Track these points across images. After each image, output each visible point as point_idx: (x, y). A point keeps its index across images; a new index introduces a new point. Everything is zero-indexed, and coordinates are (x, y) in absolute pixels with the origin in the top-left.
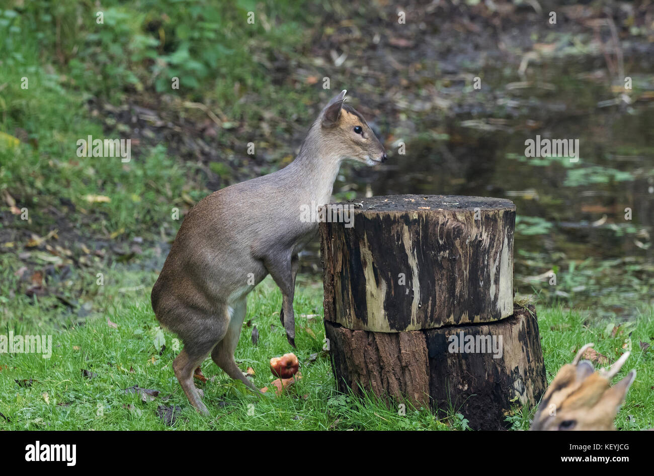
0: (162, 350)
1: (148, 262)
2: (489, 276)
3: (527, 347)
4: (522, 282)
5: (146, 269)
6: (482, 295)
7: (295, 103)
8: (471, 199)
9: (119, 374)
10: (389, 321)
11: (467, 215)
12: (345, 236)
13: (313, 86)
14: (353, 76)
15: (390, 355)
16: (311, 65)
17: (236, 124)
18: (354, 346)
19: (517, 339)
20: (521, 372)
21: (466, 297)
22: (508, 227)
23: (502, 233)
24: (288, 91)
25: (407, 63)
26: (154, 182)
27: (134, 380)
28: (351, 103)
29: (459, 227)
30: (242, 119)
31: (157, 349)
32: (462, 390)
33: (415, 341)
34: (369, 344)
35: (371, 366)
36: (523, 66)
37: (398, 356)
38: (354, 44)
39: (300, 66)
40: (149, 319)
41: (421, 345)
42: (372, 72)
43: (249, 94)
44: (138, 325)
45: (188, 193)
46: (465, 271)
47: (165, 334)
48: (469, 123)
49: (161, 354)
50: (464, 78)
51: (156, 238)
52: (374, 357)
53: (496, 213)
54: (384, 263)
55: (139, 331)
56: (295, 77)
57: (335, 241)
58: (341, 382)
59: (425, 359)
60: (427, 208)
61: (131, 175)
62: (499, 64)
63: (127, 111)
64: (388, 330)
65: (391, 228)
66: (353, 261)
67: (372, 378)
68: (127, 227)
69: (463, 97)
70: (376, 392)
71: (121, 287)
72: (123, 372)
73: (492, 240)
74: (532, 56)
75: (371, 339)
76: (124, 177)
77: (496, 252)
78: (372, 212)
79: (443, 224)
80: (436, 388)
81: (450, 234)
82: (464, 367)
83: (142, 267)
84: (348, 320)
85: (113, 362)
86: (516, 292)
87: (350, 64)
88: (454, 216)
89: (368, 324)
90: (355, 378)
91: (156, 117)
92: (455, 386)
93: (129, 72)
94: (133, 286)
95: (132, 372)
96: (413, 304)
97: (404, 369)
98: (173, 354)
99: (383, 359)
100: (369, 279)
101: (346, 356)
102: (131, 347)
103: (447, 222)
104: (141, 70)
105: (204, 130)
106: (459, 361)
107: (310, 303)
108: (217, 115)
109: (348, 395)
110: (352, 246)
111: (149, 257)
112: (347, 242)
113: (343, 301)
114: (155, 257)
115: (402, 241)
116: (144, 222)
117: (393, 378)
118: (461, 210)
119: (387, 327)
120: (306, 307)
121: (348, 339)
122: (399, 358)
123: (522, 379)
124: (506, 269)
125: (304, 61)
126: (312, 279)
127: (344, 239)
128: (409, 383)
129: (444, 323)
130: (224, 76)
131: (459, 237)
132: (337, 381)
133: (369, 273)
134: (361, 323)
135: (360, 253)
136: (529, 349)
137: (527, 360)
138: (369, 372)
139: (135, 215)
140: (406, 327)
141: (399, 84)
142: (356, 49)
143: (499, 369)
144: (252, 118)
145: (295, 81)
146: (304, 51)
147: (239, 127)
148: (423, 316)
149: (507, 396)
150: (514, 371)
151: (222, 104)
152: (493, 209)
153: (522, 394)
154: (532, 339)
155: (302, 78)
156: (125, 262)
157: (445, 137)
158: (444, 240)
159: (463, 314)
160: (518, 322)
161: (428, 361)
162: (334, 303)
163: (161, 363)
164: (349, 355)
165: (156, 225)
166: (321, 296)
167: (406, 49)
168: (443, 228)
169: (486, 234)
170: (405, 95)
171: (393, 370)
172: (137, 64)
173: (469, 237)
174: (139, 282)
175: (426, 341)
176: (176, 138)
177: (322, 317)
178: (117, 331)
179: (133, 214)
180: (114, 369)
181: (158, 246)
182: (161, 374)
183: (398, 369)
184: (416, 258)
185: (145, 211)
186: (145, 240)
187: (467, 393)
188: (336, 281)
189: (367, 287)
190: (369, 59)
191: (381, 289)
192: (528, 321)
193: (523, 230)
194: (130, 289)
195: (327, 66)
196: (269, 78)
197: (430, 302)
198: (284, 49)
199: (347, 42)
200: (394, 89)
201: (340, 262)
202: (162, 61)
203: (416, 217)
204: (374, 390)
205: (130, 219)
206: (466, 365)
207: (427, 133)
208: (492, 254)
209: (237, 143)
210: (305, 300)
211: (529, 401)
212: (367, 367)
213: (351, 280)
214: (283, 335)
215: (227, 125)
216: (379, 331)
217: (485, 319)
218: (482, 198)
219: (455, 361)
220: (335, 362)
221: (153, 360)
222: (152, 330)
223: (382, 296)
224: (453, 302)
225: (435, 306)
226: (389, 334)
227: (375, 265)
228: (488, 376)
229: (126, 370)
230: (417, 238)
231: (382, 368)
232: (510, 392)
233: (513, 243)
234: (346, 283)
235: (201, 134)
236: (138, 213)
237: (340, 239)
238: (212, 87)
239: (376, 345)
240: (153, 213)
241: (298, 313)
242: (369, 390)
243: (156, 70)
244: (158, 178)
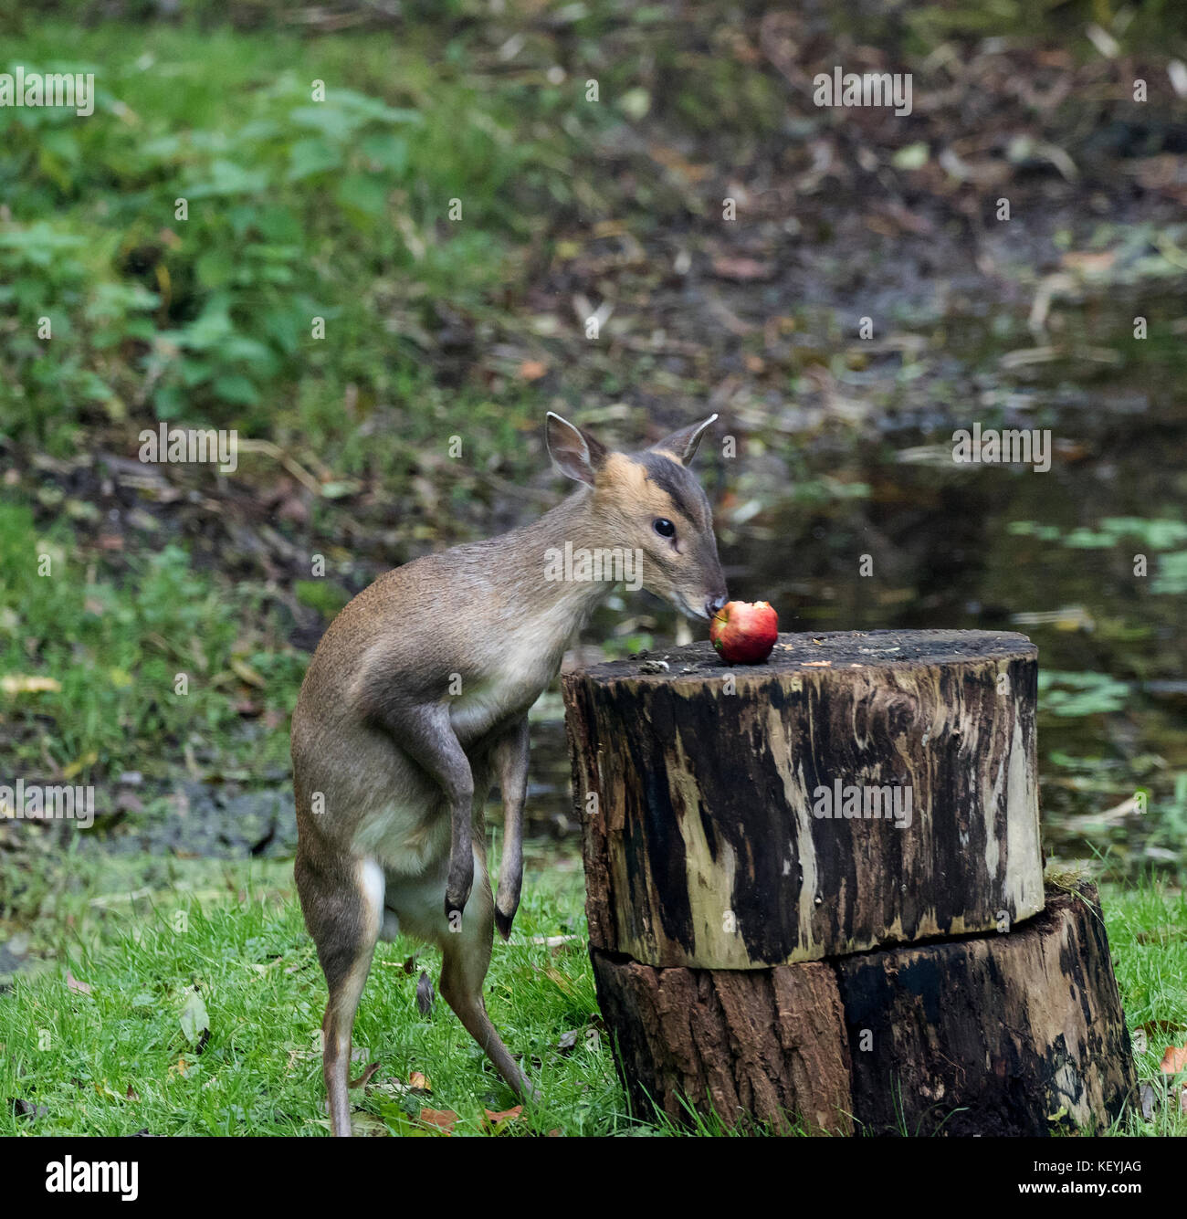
0: (202, 1042)
1: (158, 831)
2: (981, 819)
3: (1082, 986)
4: (1062, 830)
5: (154, 849)
6: (967, 867)
7: (494, 428)
8: (928, 636)
9: (100, 1106)
10: (746, 941)
11: (920, 675)
12: (630, 743)
13: (536, 384)
14: (630, 353)
15: (753, 1024)
16: (528, 333)
17: (354, 486)
18: (665, 1006)
19: (1058, 968)
20: (1072, 1048)
21: (930, 873)
22: (1021, 698)
23: (1007, 715)
24: (473, 401)
25: (758, 316)
26: (163, 636)
27: (138, 1118)
28: (628, 420)
29: (902, 704)
30: (367, 473)
31: (190, 1039)
32: (930, 1100)
33: (811, 985)
34: (702, 1001)
35: (707, 1052)
36: (1040, 310)
37: (773, 1026)
38: (628, 279)
39: (500, 337)
40: (168, 969)
41: (827, 997)
42: (674, 344)
43: (380, 412)
44: (141, 984)
45: (246, 659)
46: (922, 812)
47: (207, 1002)
48: (914, 455)
49: (199, 1052)
50: (901, 346)
51: (174, 771)
52: (715, 1031)
53: (992, 667)
54: (727, 803)
55: (144, 999)
56: (489, 364)
57: (605, 757)
58: (637, 1096)
59: (837, 1028)
60: (824, 663)
61: (107, 622)
62: (981, 308)
63: (89, 468)
64: (746, 964)
65: (740, 716)
66: (650, 801)
67: (712, 1083)
68: (103, 749)
69: (899, 392)
70: (725, 1115)
71: (96, 894)
72: (111, 1100)
73: (985, 732)
74: (1058, 284)
75: (704, 987)
76: (90, 629)
77: (996, 762)
78: (691, 679)
79: (863, 701)
80: (870, 1096)
81: (882, 724)
82: (934, 1043)
83: (146, 844)
84: (647, 946)
85: (85, 1077)
86: (1049, 855)
87: (620, 327)
88: (890, 679)
89: (697, 953)
90: (672, 1082)
91: (161, 480)
92: (913, 1091)
93: (88, 376)
94: (125, 892)
95: (132, 1099)
96: (801, 898)
97: (787, 1055)
98: (230, 1050)
99: (737, 1035)
100: (692, 843)
101: (647, 1033)
102: (126, 1037)
103: (874, 694)
104: (117, 368)
105: (276, 505)
106: (921, 1029)
107: (553, 908)
108: (307, 468)
109: (656, 1126)
110: (647, 765)
111: (160, 818)
112: (634, 756)
113: (633, 898)
114: (175, 818)
115: (768, 747)
116: (143, 735)
117: (764, 1077)
118: (906, 664)
119: (743, 956)
120: (544, 918)
121: (650, 989)
122: (776, 1031)
123: (1073, 1065)
124: (1021, 801)
125: (510, 324)
126: (557, 849)
127: (627, 750)
128: (802, 1089)
129: (879, 938)
130: (318, 373)
131: (905, 730)
132: (627, 1093)
133: (691, 829)
134: (679, 951)
135: (667, 781)
136: (1088, 992)
137: (1083, 1018)
138: (705, 1068)
139: (122, 720)
140: (788, 952)
141: (743, 369)
142: (635, 290)
143: (1018, 1043)
144: (392, 470)
145: (492, 376)
146: (510, 301)
147: (361, 494)
148: (826, 925)
149: (1039, 1105)
150: (1055, 1045)
151: (318, 439)
152: (982, 658)
153: (1075, 1100)
154: (1092, 967)
155: (503, 367)
156: (102, 834)
157: (860, 490)
158: (867, 740)
159: (925, 915)
160: (1058, 927)
161: (845, 1033)
162: (612, 904)
163: (201, 1072)
164: (653, 1029)
165: (173, 741)
166: (579, 891)
167: (756, 282)
168: (865, 710)
169: (970, 719)
170: (759, 395)
171: (762, 1059)
172: (106, 354)
173: (929, 728)
174: (139, 880)
175: (838, 986)
176: (210, 529)
177: (583, 939)
178: (92, 1000)
179: (116, 716)
180: (89, 1093)
181: (179, 790)
182: (201, 1099)
183: (773, 1058)
184: (803, 785)
185: (145, 707)
186: (149, 778)
187: (945, 1105)
188: (614, 851)
189: (689, 861)
190: (669, 311)
191: (722, 865)
192: (1081, 925)
193: (1060, 704)
194: (118, 898)
195: (567, 335)
196: (426, 373)
197: (843, 890)
198: (461, 299)
199: (612, 273)
200: (731, 382)
201: (621, 806)
202: (166, 344)
203: (797, 686)
204: (718, 1110)
205: (108, 731)
206: (938, 1037)
207: (817, 483)
208: (986, 767)
209: (359, 532)
210: (542, 903)
211: (1093, 1117)
212: (699, 1054)
213: (650, 849)
214: (492, 989)
215: (333, 490)
216: (723, 967)
217: (978, 925)
218: (954, 631)
219: (909, 1030)
220: (621, 1046)
221: (181, 1064)
222: (174, 995)
223: (727, 882)
224: (899, 886)
225: (855, 900)
226: (749, 974)
227: (706, 808)
228: (992, 1062)
229: (117, 1095)
230: (803, 738)
231: (735, 1056)
232: (1048, 1096)
233: (1035, 737)
234: (639, 854)
235: (270, 514)
236: (128, 714)
237: (616, 750)
238: (291, 399)
239: (719, 1001)
240: (163, 712)
241: (525, 935)
242: (706, 1111)
243: (154, 365)
244: (171, 628)
